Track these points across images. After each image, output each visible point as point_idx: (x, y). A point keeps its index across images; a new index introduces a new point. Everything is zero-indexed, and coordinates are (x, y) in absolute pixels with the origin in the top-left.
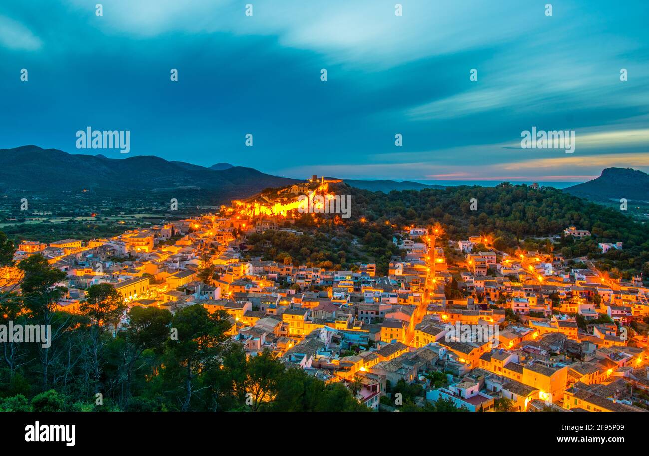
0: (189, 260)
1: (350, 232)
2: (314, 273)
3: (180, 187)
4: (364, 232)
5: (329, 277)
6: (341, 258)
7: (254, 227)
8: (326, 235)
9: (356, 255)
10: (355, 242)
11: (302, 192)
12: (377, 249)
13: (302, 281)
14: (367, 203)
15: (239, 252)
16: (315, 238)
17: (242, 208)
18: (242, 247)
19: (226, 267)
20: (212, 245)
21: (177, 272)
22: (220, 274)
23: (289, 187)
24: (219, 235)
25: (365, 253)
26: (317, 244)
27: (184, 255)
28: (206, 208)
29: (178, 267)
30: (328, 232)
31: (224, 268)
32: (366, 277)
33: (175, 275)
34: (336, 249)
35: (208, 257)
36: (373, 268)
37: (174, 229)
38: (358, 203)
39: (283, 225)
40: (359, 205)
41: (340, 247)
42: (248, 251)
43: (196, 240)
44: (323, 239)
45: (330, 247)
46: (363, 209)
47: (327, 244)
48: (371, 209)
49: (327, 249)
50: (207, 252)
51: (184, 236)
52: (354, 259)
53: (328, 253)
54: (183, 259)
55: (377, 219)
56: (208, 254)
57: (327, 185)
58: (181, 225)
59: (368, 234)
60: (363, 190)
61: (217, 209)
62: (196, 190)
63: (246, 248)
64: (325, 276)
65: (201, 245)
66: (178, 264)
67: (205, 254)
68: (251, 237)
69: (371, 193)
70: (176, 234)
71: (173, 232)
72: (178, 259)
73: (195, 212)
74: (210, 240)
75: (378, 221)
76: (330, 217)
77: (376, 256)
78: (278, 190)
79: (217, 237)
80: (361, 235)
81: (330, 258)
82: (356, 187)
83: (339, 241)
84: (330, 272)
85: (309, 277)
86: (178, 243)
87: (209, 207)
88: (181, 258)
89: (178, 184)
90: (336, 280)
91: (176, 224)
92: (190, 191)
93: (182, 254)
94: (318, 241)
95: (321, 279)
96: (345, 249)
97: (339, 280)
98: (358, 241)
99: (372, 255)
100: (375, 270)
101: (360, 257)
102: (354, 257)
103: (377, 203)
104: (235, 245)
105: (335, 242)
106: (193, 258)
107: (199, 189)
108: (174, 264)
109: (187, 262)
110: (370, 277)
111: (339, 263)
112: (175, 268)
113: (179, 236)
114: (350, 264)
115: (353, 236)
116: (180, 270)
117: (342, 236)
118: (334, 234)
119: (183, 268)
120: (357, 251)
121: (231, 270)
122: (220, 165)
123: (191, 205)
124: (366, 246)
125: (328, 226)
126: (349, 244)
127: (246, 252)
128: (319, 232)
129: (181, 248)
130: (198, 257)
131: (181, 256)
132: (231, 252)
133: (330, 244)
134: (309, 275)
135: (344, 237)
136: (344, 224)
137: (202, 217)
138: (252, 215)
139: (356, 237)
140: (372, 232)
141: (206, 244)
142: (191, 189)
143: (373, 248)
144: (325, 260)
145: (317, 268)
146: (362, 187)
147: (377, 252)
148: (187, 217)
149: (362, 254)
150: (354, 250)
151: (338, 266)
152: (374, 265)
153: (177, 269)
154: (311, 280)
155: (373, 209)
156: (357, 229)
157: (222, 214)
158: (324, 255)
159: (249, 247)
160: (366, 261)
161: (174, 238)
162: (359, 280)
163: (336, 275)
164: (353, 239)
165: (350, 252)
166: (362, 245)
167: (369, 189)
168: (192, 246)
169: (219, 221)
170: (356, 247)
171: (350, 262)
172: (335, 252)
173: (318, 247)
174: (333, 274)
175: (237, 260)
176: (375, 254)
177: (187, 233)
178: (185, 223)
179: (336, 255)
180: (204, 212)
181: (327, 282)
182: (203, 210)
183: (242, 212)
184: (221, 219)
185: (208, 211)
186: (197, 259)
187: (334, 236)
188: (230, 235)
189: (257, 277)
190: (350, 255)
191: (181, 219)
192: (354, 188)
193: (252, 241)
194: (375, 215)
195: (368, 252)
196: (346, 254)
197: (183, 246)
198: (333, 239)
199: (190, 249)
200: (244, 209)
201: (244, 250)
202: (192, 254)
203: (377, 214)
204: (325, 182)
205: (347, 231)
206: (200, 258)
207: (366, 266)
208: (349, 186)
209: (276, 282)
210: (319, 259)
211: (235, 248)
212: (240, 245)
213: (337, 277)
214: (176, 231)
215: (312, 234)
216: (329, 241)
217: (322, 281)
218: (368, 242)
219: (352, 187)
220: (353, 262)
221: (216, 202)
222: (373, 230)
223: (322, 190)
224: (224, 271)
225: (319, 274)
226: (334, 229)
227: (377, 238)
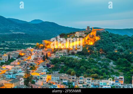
0: (18, 73)
1: (108, 58)
2: (88, 81)
3: (13, 33)
4: (117, 58)
5: (96, 83)
6: (103, 72)
7: (54, 54)
8: (95, 60)
9: (112, 71)
10: (111, 63)
11: (81, 35)
12: (124, 68)
13: (81, 85)
14: (118, 41)
15: (46, 68)
16: (88, 61)
17: (48, 44)
18: (48, 66)
19: (39, 77)
20: (31, 65)
21: (11, 80)
22: (35, 81)
23: (74, 33)
24: (35, 59)
25: (117, 70)
26: (90, 64)
27: (16, 70)
28: (28, 44)
29: (11, 77)
30: (96, 57)
31: (38, 78)
32: (118, 84)
33: (10, 82)
34: (100, 67)
35: (29, 71)
36: (122, 79)
37: (10, 56)
38: (113, 42)
39: (71, 54)
40: (114, 43)
41: (103, 66)
42: (51, 68)
43: (22, 62)
44: (93, 62)
45: (97, 66)
46: (116, 45)
47: (95, 64)
48: (121, 45)
49: (95, 67)
50: (29, 68)
51: (15, 60)
52: (111, 73)
53: (96, 69)
54: (15, 73)
55: (124, 51)
56: (29, 69)
57: (96, 32)
58: (14, 53)
59: (119, 59)
60: (116, 34)
61: (34, 45)
62: (22, 34)
63: (50, 66)
64: (94, 83)
65: (25, 65)
66: (12, 75)
67: (27, 70)
68: (53, 60)
69: (121, 36)
70: (11, 58)
71: (9, 57)
72: (12, 73)
73: (22, 46)
74: (30, 62)
75: (125, 52)
76: (97, 49)
77: (123, 72)
78: (68, 35)
79: (34, 60)
80: (115, 60)
81: (97, 72)
82: (112, 33)
83: (102, 63)
84: (97, 81)
85: (85, 83)
86: (12, 63)
87: (30, 44)
88: (13, 72)
89: (12, 31)
90: (100, 85)
91: (11, 53)
92: (19, 34)
93: (14, 70)
94: (90, 63)
95: (92, 84)
96: (105, 67)
97: (102, 85)
98: (113, 63)
99: (122, 71)
100: (123, 80)
101: (114, 72)
102: (111, 72)
103: (124, 42)
104: (44, 65)
105: (100, 63)
106: (20, 72)
107: (24, 33)
108: (9, 75)
109: (17, 74)
110: (120, 84)
111: (102, 75)
112: (10, 78)
113: (13, 60)
114: (109, 76)
115: (110, 60)
116: (13, 79)
117: (104, 60)
118: (99, 59)
119: (14, 78)
120: (113, 69)
121: (42, 79)
122: (35, 20)
123: (20, 42)
124: (118, 66)
125: (96, 54)
126: (108, 64)
127: (50, 68)
128: (91, 58)
129: (13, 66)
130: (23, 71)
131: (13, 71)
132: (42, 68)
133: (97, 64)
134: (85, 82)
135: (105, 61)
136: (105, 53)
137: (26, 49)
138: (53, 49)
139: (112, 61)
140: (122, 58)
141: (28, 64)
142: (19, 33)
143: (122, 67)
144: (94, 74)
145: (90, 78)
146: (115, 33)
147: (124, 70)
148: (17, 49)
149: (115, 71)
150: (111, 68)
151: (101, 77)
152: (123, 77)
153: (11, 78)
154: (86, 85)
155: (122, 45)
156: (112, 56)
157: (37, 47)
158: (94, 70)
159: (52, 66)
160: (117, 74)
161: (10, 61)
162: (114, 85)
163: (100, 82)
164: (110, 61)
165: (108, 69)
166: (116, 66)
167: (120, 34)
168: (20, 65)
169: (35, 51)
170: (112, 66)
171: (109, 75)
172: (100, 69)
173: (90, 66)
174: (99, 82)
175: (45, 73)
176: (123, 71)
177: (17, 58)
178: (16, 53)
179: (100, 71)
180: (27, 46)
181: (96, 86)
182: (27, 45)
183: (48, 46)
184: (36, 50)
185: (29, 46)
186: (22, 72)
187: (100, 60)
188: (42, 59)
189: (56, 82)
190: (109, 71)
191: (14, 50)
192: (111, 33)
193: (54, 63)
194: (123, 49)
195: (119, 69)
196: (106, 70)
197: (15, 65)
198: (99, 62)
199: (19, 67)
200: (49, 45)
201: (49, 67)
202: (20, 70)
203: (124, 48)
204: (94, 30)
205: (107, 57)
206: (25, 72)
207: (118, 78)
208: (108, 32)
209: (66, 85)
210: (91, 73)
211: (44, 66)
212: (47, 65)
213: (101, 84)
214: (11, 57)
215: (87, 58)
216: (96, 63)
217: (92, 85)
218: (119, 64)
219: (110, 33)
220: (110, 75)
221: (34, 41)
222: (122, 57)
223: (93, 34)
224: (38, 79)
225: (90, 81)
226: (99, 56)
227: (124, 61)
